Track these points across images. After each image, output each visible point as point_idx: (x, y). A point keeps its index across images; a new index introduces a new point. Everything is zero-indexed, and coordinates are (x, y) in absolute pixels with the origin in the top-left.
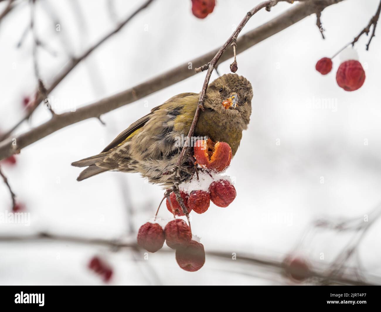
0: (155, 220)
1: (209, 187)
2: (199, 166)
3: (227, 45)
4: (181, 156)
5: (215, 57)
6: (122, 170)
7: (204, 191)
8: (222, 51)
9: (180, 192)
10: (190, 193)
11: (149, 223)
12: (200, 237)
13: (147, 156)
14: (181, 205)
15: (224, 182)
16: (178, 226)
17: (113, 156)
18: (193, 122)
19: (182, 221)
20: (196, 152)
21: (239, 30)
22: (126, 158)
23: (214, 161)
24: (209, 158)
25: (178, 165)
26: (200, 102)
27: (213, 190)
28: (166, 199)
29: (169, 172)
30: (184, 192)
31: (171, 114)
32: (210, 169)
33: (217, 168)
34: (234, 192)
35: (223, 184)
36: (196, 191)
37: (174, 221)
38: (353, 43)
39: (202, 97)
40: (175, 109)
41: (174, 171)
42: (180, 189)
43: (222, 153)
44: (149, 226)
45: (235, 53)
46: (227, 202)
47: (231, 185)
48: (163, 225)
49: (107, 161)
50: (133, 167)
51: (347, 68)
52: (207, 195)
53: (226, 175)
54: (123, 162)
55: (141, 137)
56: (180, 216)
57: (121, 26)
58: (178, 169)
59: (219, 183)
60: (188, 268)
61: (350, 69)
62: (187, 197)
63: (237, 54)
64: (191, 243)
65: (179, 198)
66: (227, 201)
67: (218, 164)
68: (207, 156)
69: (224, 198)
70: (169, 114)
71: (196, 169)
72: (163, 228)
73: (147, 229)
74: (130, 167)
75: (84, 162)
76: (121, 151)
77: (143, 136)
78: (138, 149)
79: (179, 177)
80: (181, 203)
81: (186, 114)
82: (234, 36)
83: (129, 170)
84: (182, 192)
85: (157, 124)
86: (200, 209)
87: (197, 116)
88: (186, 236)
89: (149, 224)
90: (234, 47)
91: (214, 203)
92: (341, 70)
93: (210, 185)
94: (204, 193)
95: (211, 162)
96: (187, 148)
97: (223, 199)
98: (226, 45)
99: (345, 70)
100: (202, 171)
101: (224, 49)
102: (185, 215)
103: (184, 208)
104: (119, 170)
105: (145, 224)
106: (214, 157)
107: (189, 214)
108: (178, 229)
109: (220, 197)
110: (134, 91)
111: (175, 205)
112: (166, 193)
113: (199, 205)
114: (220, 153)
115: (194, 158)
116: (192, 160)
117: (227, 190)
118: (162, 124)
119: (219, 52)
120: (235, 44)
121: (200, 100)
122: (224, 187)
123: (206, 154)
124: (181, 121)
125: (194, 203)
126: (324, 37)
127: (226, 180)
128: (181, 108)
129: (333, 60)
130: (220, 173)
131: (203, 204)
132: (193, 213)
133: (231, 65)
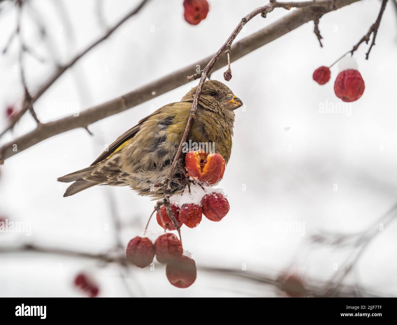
0: (144, 234)
1: (201, 200)
2: (191, 178)
3: (221, 53)
4: (172, 168)
5: (208, 65)
6: (110, 184)
7: (196, 204)
8: (216, 59)
9: (171, 205)
10: (181, 206)
11: (139, 237)
12: (191, 253)
13: (139, 168)
14: (172, 219)
15: (217, 195)
16: (168, 240)
17: (102, 169)
18: (185, 132)
19: (173, 235)
20: (188, 163)
21: (234, 36)
22: (115, 171)
23: (206, 173)
24: (201, 170)
25: (169, 177)
26: (192, 112)
27: (206, 204)
28: (156, 212)
29: (159, 184)
30: (175, 205)
31: (162, 124)
32: (202, 181)
33: (209, 180)
34: (227, 205)
35: (216, 197)
36: (187, 204)
37: (164, 235)
38: (352, 52)
39: (195, 106)
40: (166, 119)
41: (165, 183)
42: (171, 202)
43: (214, 164)
44: (138, 240)
45: (229, 60)
46: (220, 216)
47: (224, 198)
48: (153, 239)
49: (95, 175)
50: (123, 180)
51: (346, 77)
52: (199, 209)
53: (219, 188)
54: (112, 175)
55: (132, 150)
56: (170, 230)
57: (110, 33)
58: (169, 181)
59: (212, 196)
60: (179, 285)
61: (348, 78)
62: (178, 210)
63: (231, 62)
64: (182, 258)
65: (169, 212)
66: (220, 214)
67: (210, 176)
68: (199, 168)
69: (217, 211)
70: (161, 124)
71: (188, 181)
72: (153, 242)
73: (136, 243)
74: (119, 180)
75: (71, 176)
76: (110, 164)
77: (134, 148)
78: (129, 162)
79: (170, 190)
80: (172, 217)
81: (179, 123)
82: (229, 43)
83: (118, 183)
84: (173, 205)
85: (148, 134)
86: (192, 223)
87: (189, 126)
88: (177, 251)
89: (138, 239)
90: (228, 55)
91: (207, 217)
92: (339, 80)
93: (202, 199)
94: (195, 206)
95: (203, 174)
96: (178, 160)
97: (215, 213)
98: (219, 52)
99: (343, 80)
100: (194, 184)
101: (217, 57)
102: (175, 229)
103: (175, 222)
104: (108, 183)
105: (134, 239)
106: (206, 168)
107: (181, 228)
108: (169, 243)
109: (214, 211)
110: (123, 100)
111: (166, 219)
112: (156, 206)
113: (190, 219)
114: (213, 165)
115: (185, 170)
116: (184, 172)
117: (220, 203)
118: (154, 135)
119: (212, 59)
120: (229, 51)
121: (192, 109)
122: (217, 200)
123: (198, 165)
124: (174, 132)
125: (186, 217)
126: (321, 46)
127: (219, 193)
128: (173, 117)
129: (331, 69)
130: (212, 185)
131: (194, 218)
132: (184, 227)
133: (225, 73)
